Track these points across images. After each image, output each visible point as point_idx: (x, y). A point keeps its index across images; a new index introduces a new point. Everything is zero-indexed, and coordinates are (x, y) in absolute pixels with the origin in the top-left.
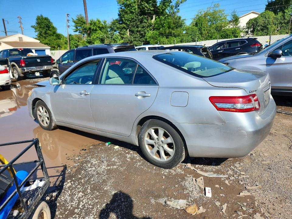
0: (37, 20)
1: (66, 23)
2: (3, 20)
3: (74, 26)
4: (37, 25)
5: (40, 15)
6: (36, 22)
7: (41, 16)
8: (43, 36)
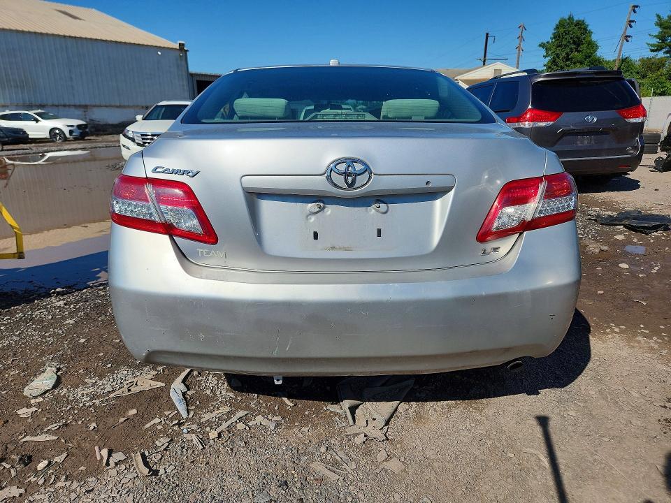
0: (557, 28)
1: (624, 28)
2: (487, 34)
3: (656, 37)
4: (553, 40)
5: (567, 17)
6: (554, 34)
7: (571, 18)
8: (557, 66)
